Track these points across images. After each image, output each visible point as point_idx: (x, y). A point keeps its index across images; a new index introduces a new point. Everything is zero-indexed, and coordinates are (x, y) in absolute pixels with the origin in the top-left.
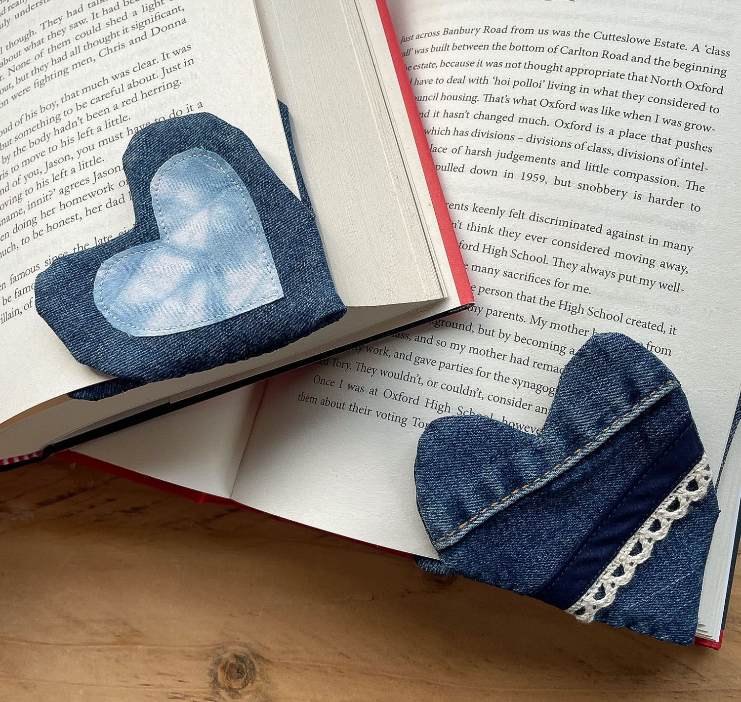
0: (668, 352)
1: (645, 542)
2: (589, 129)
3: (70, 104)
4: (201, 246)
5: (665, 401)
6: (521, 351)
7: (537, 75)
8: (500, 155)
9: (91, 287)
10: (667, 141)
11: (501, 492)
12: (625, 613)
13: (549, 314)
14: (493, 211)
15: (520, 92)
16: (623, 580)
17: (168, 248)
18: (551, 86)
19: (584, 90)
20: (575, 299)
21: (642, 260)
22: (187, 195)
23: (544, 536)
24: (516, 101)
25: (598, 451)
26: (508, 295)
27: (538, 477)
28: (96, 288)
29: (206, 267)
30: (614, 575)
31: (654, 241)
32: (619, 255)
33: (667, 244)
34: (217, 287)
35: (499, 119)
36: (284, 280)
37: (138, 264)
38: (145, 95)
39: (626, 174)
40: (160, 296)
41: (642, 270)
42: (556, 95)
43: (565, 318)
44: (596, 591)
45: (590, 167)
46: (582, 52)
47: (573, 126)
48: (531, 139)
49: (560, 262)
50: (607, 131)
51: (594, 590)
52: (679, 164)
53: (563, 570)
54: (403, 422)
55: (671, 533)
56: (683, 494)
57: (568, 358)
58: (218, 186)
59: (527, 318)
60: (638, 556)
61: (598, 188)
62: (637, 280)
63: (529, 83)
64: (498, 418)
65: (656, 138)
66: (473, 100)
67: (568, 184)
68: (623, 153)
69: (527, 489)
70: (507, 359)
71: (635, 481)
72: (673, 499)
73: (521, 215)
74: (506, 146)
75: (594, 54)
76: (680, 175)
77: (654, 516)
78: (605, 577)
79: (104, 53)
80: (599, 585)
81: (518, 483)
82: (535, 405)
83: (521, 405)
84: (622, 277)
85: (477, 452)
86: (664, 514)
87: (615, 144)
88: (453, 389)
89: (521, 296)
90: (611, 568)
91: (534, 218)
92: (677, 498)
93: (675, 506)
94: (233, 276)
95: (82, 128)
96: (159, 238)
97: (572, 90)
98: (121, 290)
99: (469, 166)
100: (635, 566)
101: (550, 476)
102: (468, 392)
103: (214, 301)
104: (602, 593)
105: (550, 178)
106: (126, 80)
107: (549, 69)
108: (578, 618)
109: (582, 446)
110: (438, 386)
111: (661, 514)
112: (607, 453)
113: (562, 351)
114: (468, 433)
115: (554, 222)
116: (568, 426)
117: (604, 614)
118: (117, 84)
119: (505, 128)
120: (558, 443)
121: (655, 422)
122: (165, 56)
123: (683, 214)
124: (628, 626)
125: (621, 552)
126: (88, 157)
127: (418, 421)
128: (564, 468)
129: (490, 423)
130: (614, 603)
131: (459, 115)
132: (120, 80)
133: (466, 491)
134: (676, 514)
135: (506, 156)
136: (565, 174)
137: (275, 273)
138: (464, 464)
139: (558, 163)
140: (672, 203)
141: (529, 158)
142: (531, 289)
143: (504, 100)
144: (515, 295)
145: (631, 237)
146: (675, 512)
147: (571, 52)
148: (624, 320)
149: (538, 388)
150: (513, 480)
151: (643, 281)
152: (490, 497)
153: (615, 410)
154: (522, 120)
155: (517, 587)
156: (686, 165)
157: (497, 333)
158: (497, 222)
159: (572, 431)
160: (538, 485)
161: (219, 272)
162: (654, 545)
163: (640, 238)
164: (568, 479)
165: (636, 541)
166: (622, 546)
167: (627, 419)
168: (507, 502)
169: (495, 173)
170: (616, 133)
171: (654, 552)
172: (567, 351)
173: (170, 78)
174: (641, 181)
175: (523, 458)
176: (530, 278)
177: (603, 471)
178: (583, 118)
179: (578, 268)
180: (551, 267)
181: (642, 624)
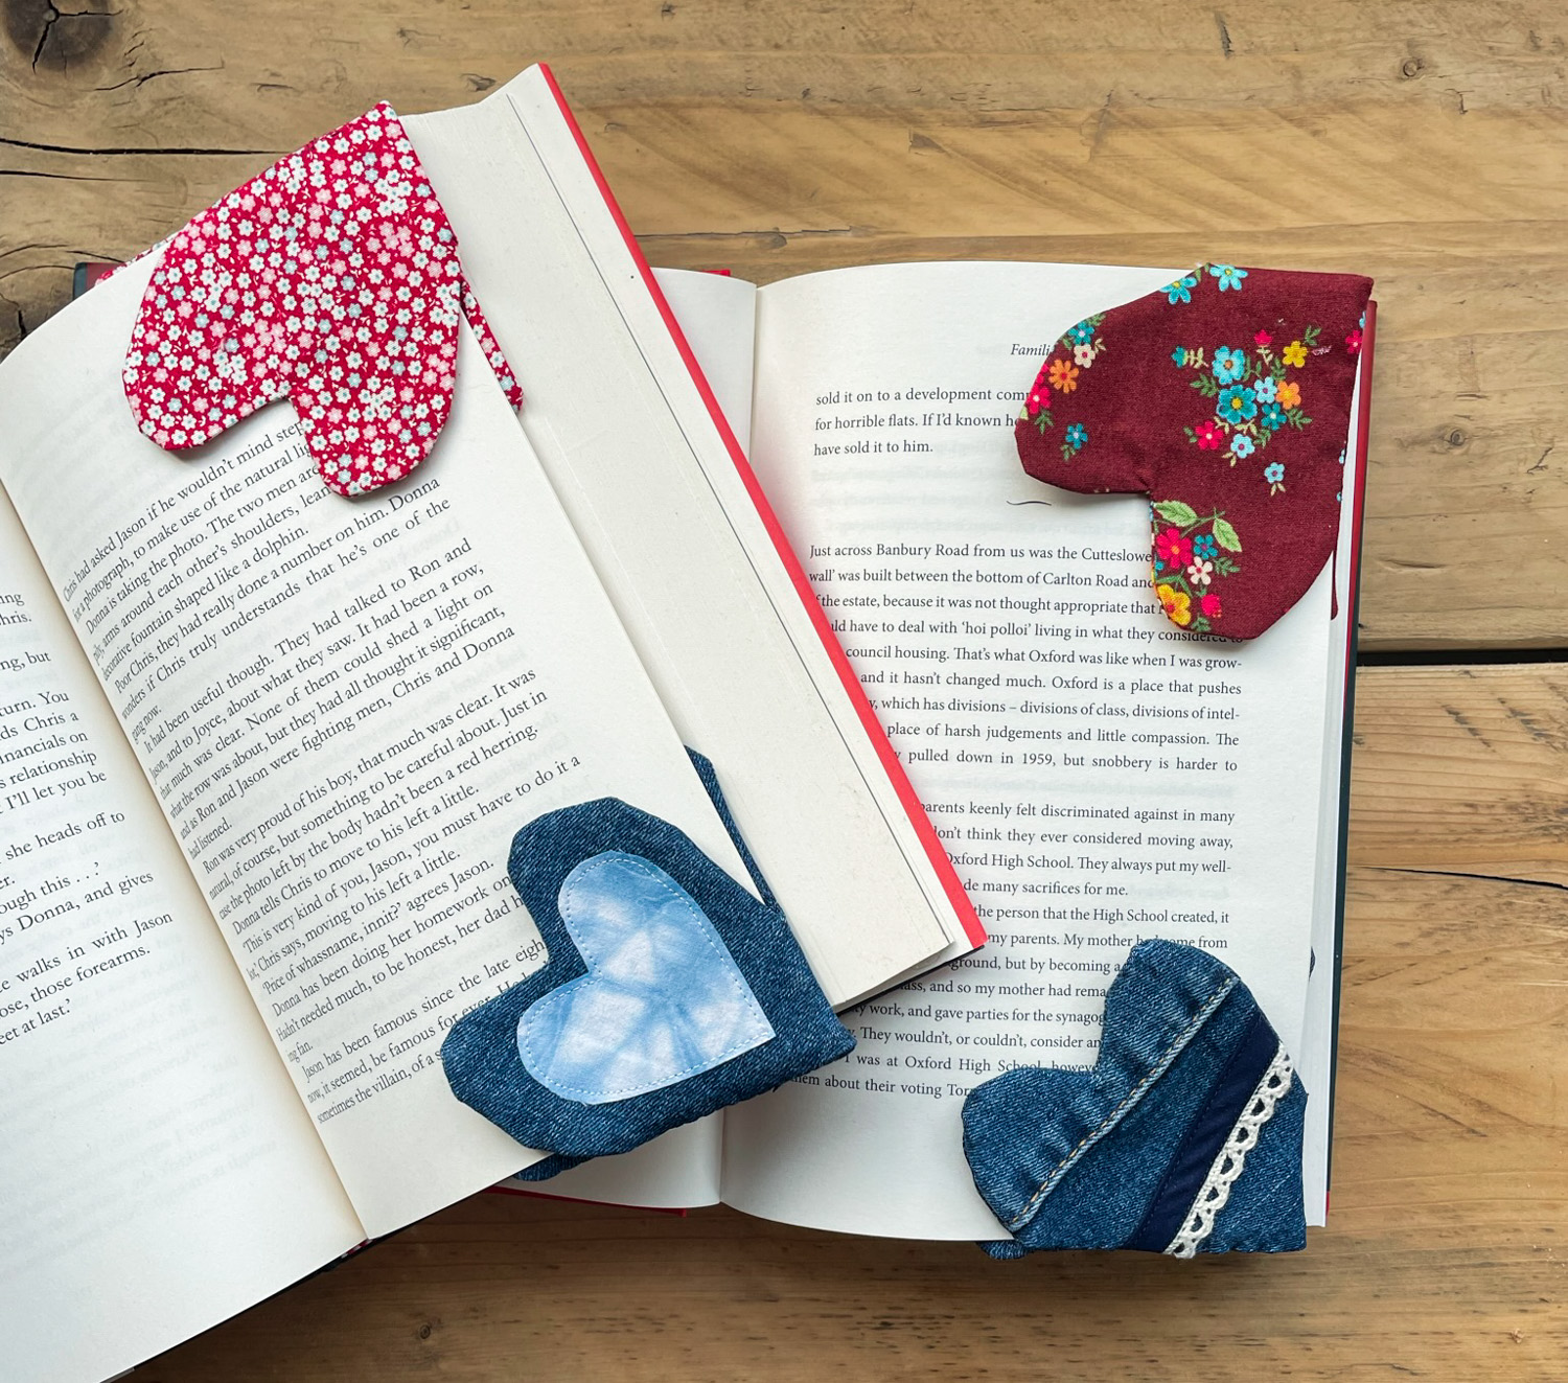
0: (1222, 944)
1: (1234, 1156)
2: (1094, 685)
3: (375, 775)
4: (650, 979)
5: (1227, 1002)
6: (1060, 979)
7: (1021, 617)
8: (992, 733)
9: (514, 1051)
10: (1188, 689)
11: (1067, 1148)
12: (1228, 1236)
13: (1084, 928)
14: (996, 810)
15: (1002, 643)
16: (1219, 1203)
17: (602, 984)
18: (1040, 631)
19: (1082, 633)
20: (1110, 904)
21: (1179, 842)
22: (611, 912)
23: (1123, 1180)
24: (998, 656)
25: (1164, 1076)
26: (1033, 914)
27: (1103, 1121)
28: (522, 1051)
29: (665, 1006)
30: (1208, 1200)
31: (1189, 816)
32: (1152, 841)
33: (1205, 816)
34: (686, 1030)
35: (981, 683)
36: (770, 1014)
37: (567, 1010)
38: (490, 753)
39: (1148, 738)
40: (610, 1047)
41: (1180, 854)
42: (1047, 644)
43: (1104, 930)
44: (1192, 1223)
45: (1104, 736)
46: (1071, 579)
47: (1074, 684)
48: (1027, 708)
49: (1087, 863)
50: (1116, 686)
51: (1190, 1222)
52: (1205, 714)
53: (1152, 1211)
54: (937, 1093)
55: (1261, 1138)
56: (1266, 1094)
57: (1114, 975)
58: (654, 899)
59: (1060, 938)
60: (1231, 1172)
61: (1117, 762)
62: (1177, 867)
63: (1011, 630)
64: (1045, 1065)
65: (1175, 686)
66: (942, 657)
67: (1080, 762)
68: (1139, 712)
69: (1094, 1137)
70: (1046, 992)
71: (1212, 1093)
72: (1256, 1101)
73: (1031, 810)
74: (996, 721)
75: (1086, 581)
76: (1209, 728)
77: (1239, 1125)
78: (1199, 1205)
79: (400, 690)
80: (1194, 1216)
81: (1084, 1132)
82: (1086, 1040)
83: (1070, 1043)
84: (1160, 866)
85: (1032, 1112)
86: (1249, 1120)
87: (1127, 701)
88: (988, 1041)
89: (1049, 914)
90: (1203, 1193)
91: (1048, 811)
92: (1260, 1101)
93: (1260, 1107)
94: (703, 1016)
95: (409, 810)
96: (587, 971)
97: (1066, 635)
98: (555, 1046)
99: (954, 753)
100: (1228, 1185)
101: (1117, 1116)
102: (1007, 1041)
103: (686, 1050)
104: (1199, 1222)
105: (1058, 757)
106: (453, 732)
107: (1032, 608)
108: (1177, 1256)
109: (1146, 1075)
110: (970, 1041)
111: (1246, 1121)
112: (1175, 1076)
113: (1105, 969)
114: (1016, 1095)
115: (1072, 813)
116: (1125, 1056)
117: (1205, 1244)
118: (439, 738)
119: (990, 695)
120: (1117, 1077)
121: (1220, 1028)
122: (499, 691)
123: (1219, 776)
124: (1233, 1249)
125: (1211, 1173)
126: (432, 853)
127: (955, 1088)
128: (1131, 1104)
129: (1038, 1073)
130: (1214, 1229)
131: (928, 680)
132: (443, 734)
133: (1029, 1159)
134: (1263, 1117)
135: (998, 734)
136: (1076, 749)
137: (756, 1006)
138: (1020, 1129)
139: (1065, 736)
140: (1205, 766)
141: (1028, 734)
142: (1059, 902)
143: (983, 656)
144: (1041, 914)
145: (1164, 816)
146: (1262, 1114)
147: (1057, 581)
148: (1169, 917)
149: (1085, 1019)
150: (1076, 1129)
151: (1184, 867)
152: (1054, 1157)
153: (1174, 1027)
154: (1011, 682)
155: (1105, 1243)
156: (1213, 715)
157: (1028, 965)
158: (1003, 824)
159: (1132, 1060)
160: (1105, 1131)
161: (683, 1012)
162: (1246, 1157)
163: (1173, 816)
164: (1137, 1115)
165: (1224, 1157)
166: (1210, 1166)
167: (1188, 1036)
168: (1076, 1156)
169: (989, 759)
170: (1128, 688)
171: (1247, 1163)
172: (1112, 968)
173: (519, 724)
174: (1165, 744)
175: (1084, 1103)
176: (1055, 888)
177: (1174, 1093)
178: (1086, 672)
179: (1109, 866)
180: (1077, 870)
181: (1247, 1243)
